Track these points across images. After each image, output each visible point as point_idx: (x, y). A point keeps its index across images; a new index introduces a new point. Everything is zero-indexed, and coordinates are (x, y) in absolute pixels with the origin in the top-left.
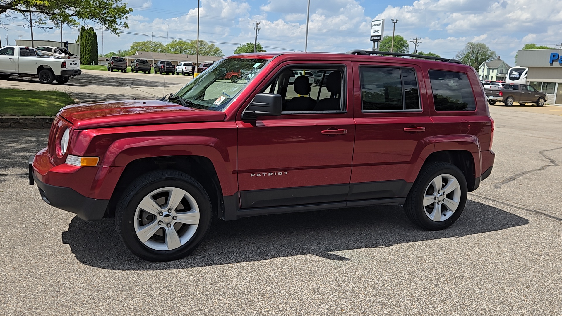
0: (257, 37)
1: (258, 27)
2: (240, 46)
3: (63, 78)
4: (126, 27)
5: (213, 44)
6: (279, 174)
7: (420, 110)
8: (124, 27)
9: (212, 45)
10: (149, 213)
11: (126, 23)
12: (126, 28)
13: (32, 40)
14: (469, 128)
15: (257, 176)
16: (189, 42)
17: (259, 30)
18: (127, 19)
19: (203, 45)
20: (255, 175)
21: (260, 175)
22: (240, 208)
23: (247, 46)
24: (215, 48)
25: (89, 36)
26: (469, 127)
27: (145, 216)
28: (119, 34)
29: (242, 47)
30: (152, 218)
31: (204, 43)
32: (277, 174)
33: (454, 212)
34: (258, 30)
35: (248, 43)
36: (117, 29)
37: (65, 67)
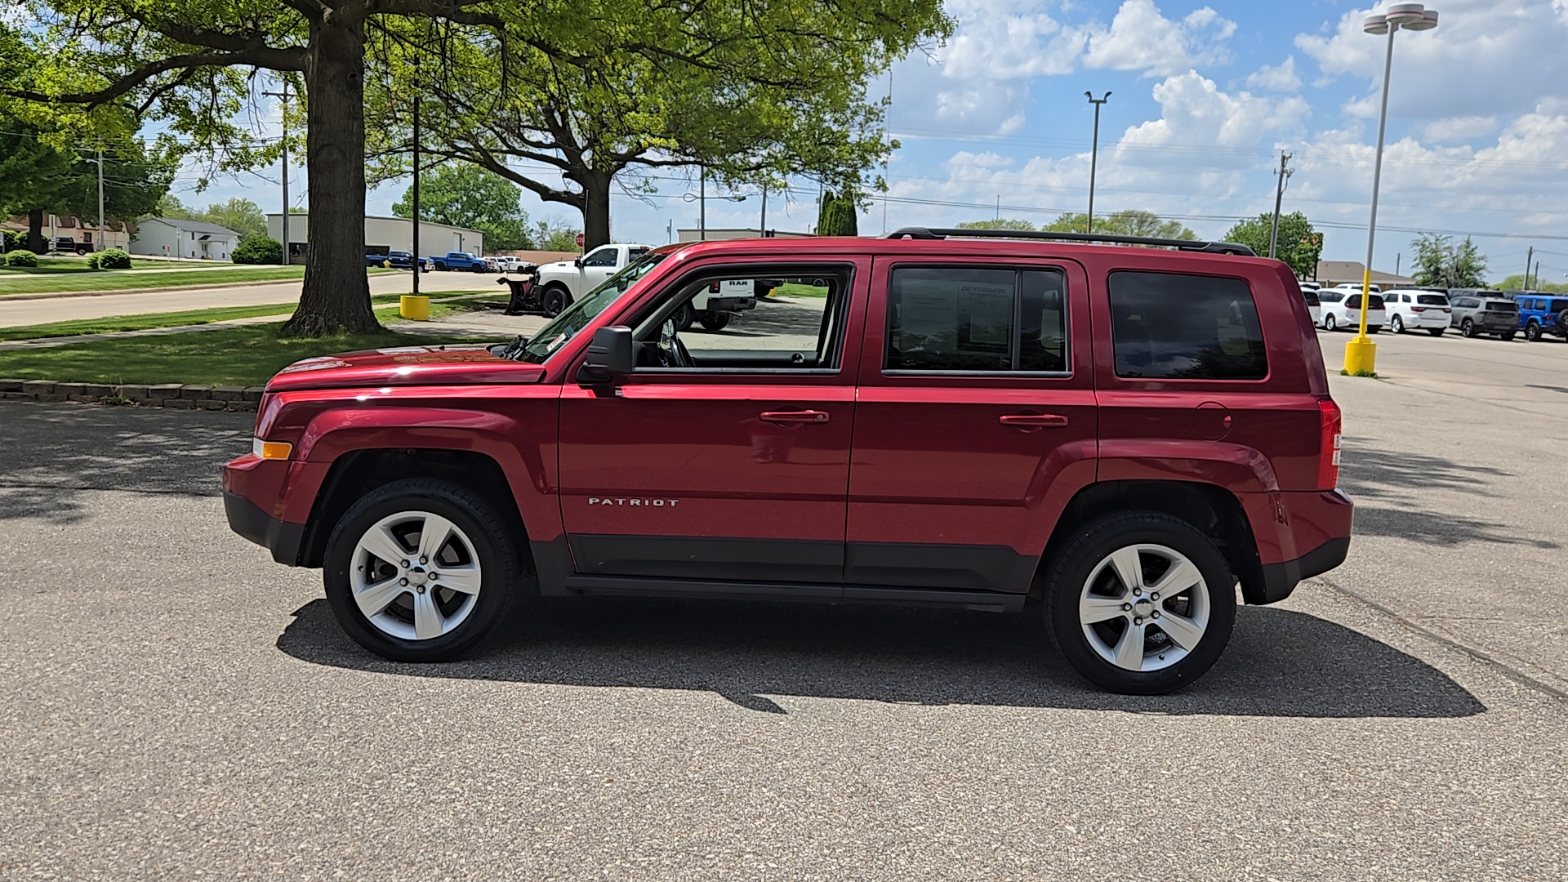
0: (1283, 197)
1: (1287, 168)
2: (1239, 223)
3: (717, 317)
4: (879, 188)
5: (1176, 221)
6: (655, 503)
7: (1067, 372)
8: (875, 189)
9: (1173, 224)
10: (383, 561)
11: (879, 177)
12: (880, 191)
13: (703, 231)
14: (1227, 426)
15: (604, 503)
16: (1107, 219)
17: (1288, 176)
18: (885, 167)
19: (1146, 224)
20: (598, 500)
21: (611, 503)
22: (575, 572)
23: (1260, 224)
24: (1181, 232)
25: (837, 213)
26: (1228, 422)
27: (377, 566)
28: (867, 207)
29: (1245, 224)
30: (389, 571)
31: (1150, 219)
32: (651, 503)
33: (1190, 651)
34: (1285, 175)
35: (1264, 213)
36: (863, 195)
37: (718, 292)
